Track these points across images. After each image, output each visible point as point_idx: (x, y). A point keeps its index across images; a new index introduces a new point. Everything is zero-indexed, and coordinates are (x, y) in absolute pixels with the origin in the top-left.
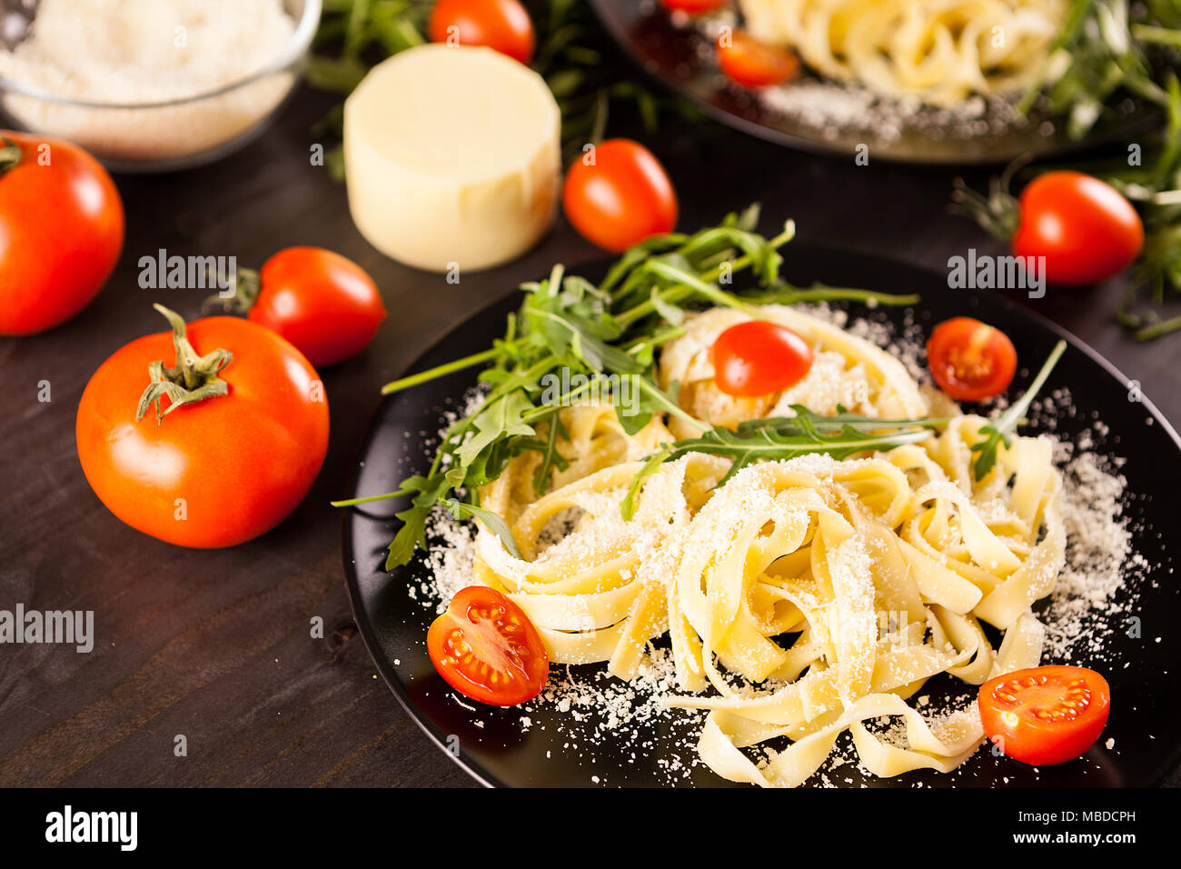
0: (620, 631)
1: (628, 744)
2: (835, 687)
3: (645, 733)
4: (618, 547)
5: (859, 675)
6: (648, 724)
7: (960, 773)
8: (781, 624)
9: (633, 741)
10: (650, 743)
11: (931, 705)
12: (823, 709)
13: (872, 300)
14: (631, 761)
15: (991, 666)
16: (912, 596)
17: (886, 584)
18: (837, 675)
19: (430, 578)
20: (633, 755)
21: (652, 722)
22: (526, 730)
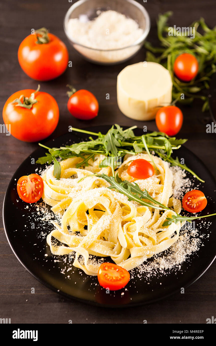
0: (58, 203)
1: (41, 225)
2: (80, 242)
3: (46, 225)
4: (70, 186)
5: (87, 243)
6: (49, 224)
7: (91, 277)
8: (85, 223)
9: (42, 225)
10: (45, 228)
11: (103, 261)
12: (74, 244)
13: (195, 176)
14: (37, 228)
15: (120, 263)
16: (115, 236)
17: (111, 230)
18: (82, 240)
19: (44, 170)
20: (39, 228)
21: (50, 225)
22: (25, 208)
